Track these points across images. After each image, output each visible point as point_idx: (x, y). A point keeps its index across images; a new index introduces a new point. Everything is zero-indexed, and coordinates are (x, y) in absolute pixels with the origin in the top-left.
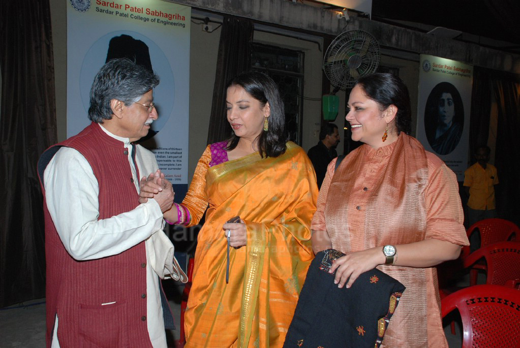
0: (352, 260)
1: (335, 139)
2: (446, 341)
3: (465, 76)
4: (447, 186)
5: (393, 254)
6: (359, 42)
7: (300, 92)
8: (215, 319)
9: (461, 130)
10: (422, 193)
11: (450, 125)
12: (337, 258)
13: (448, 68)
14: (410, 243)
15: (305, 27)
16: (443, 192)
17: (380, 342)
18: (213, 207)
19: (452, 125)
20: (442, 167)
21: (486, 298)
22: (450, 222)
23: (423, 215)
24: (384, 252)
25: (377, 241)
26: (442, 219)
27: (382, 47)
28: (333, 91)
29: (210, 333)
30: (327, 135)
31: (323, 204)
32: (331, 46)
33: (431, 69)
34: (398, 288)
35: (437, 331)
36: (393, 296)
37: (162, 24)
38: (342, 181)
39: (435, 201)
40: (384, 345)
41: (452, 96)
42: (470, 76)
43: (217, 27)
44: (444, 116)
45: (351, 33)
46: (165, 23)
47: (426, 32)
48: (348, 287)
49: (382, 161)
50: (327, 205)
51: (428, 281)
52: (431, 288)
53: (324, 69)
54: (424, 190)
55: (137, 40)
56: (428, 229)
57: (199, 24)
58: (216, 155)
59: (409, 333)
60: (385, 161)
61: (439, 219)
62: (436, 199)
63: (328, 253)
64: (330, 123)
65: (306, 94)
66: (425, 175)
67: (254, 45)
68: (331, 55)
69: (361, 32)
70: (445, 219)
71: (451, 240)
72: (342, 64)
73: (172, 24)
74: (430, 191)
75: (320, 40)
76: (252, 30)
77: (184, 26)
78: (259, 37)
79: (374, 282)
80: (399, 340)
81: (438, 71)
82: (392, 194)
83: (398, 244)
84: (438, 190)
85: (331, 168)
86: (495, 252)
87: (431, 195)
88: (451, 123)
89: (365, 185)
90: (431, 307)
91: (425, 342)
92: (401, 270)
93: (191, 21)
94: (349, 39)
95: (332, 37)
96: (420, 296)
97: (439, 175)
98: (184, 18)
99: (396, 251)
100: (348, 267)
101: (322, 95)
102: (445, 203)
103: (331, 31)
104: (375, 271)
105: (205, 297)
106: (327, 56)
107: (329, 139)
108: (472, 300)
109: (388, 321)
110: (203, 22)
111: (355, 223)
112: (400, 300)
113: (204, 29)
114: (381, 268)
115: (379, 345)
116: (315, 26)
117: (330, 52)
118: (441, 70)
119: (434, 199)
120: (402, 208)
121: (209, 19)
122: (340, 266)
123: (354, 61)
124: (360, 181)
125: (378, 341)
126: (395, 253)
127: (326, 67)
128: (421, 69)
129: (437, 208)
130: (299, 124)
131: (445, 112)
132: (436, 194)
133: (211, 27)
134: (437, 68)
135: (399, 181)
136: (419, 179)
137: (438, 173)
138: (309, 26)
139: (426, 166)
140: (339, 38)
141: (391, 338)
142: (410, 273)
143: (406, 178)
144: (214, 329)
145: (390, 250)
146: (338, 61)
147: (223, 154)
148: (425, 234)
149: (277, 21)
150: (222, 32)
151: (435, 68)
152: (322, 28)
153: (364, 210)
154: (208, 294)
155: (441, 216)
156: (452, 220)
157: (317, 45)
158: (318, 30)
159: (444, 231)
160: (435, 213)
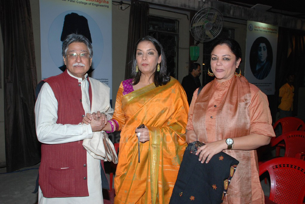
0: (209, 148)
1: (198, 72)
2: (262, 191)
3: (273, 33)
4: (262, 103)
5: (232, 143)
6: (211, 14)
7: (177, 45)
8: (132, 183)
9: (271, 65)
10: (248, 108)
11: (265, 62)
12: (200, 146)
13: (263, 29)
14: (241, 136)
15: (179, 6)
16: (260, 107)
17: (225, 192)
18: (127, 118)
19: (266, 62)
20: (259, 93)
21: (284, 165)
22: (264, 124)
23: (248, 120)
24: (226, 143)
25: (222, 136)
26: (259, 122)
27: (224, 17)
28: (196, 44)
29: (129, 191)
30: (194, 70)
31: (192, 115)
32: (195, 17)
33: (254, 29)
34: (235, 162)
35: (257, 186)
36: (232, 167)
37: (95, 6)
38: (202, 102)
39: (255, 112)
40: (228, 194)
41: (266, 45)
42: (276, 33)
43: (127, 7)
44: (261, 57)
45: (206, 9)
46: (97, 5)
47: (250, 7)
48: (206, 162)
49: (224, 89)
50: (194, 116)
51: (252, 158)
52: (253, 161)
53: (190, 30)
54: (249, 106)
55: (81, 16)
56: (251, 128)
57: (116, 5)
58: (126, 87)
59: (241, 187)
60: (227, 89)
61: (257, 122)
62: (256, 111)
63: (195, 144)
64: (194, 62)
65: (180, 45)
66: (249, 97)
67: (149, 17)
68: (194, 23)
69: (212, 8)
70: (261, 122)
71: (264, 134)
72: (201, 28)
73: (101, 6)
74: (252, 106)
75: (188, 13)
76: (148, 8)
77: (108, 7)
78: (152, 12)
79: (221, 160)
80: (236, 191)
81: (258, 30)
82: (231, 109)
83: (234, 137)
84: (257, 106)
85: (195, 94)
86: (290, 137)
87: (253, 109)
88: (265, 61)
89: (215, 104)
90: (254, 172)
91: (250, 191)
92: (237, 152)
93: (113, 4)
94: (205, 12)
95: (195, 12)
96: (247, 166)
97: (257, 97)
98: (108, 2)
99: (233, 141)
100: (207, 151)
101: (190, 46)
102: (261, 113)
103: (194, 8)
104: (222, 153)
105: (126, 170)
106: (192, 23)
107: (195, 72)
108: (276, 166)
109: (229, 181)
110: (119, 4)
111: (210, 126)
112: (236, 169)
113: (120, 8)
114: (225, 151)
115: (225, 194)
116: (185, 5)
117: (194, 21)
118: (259, 30)
119: (254, 111)
120: (236, 117)
121: (122, 2)
122: (202, 151)
123: (208, 26)
124: (212, 102)
125: (224, 192)
126: (233, 143)
127: (192, 30)
128: (248, 29)
129: (256, 116)
130: (176, 63)
131: (261, 54)
132: (256, 108)
133: (124, 7)
134: (257, 29)
135: (234, 101)
136: (246, 100)
137: (256, 96)
138: (181, 5)
139: (250, 92)
140: (199, 13)
141: (232, 190)
142: (242, 153)
143: (238, 99)
144: (132, 188)
145: (230, 141)
146: (199, 26)
147: (130, 87)
148: (250, 131)
149: (162, 3)
150: (131, 10)
151: (256, 29)
152: (189, 7)
153: (215, 119)
154: (127, 168)
155: (258, 121)
156: (265, 123)
157: (186, 16)
158: (187, 8)
159: (261, 129)
160: (255, 119)
